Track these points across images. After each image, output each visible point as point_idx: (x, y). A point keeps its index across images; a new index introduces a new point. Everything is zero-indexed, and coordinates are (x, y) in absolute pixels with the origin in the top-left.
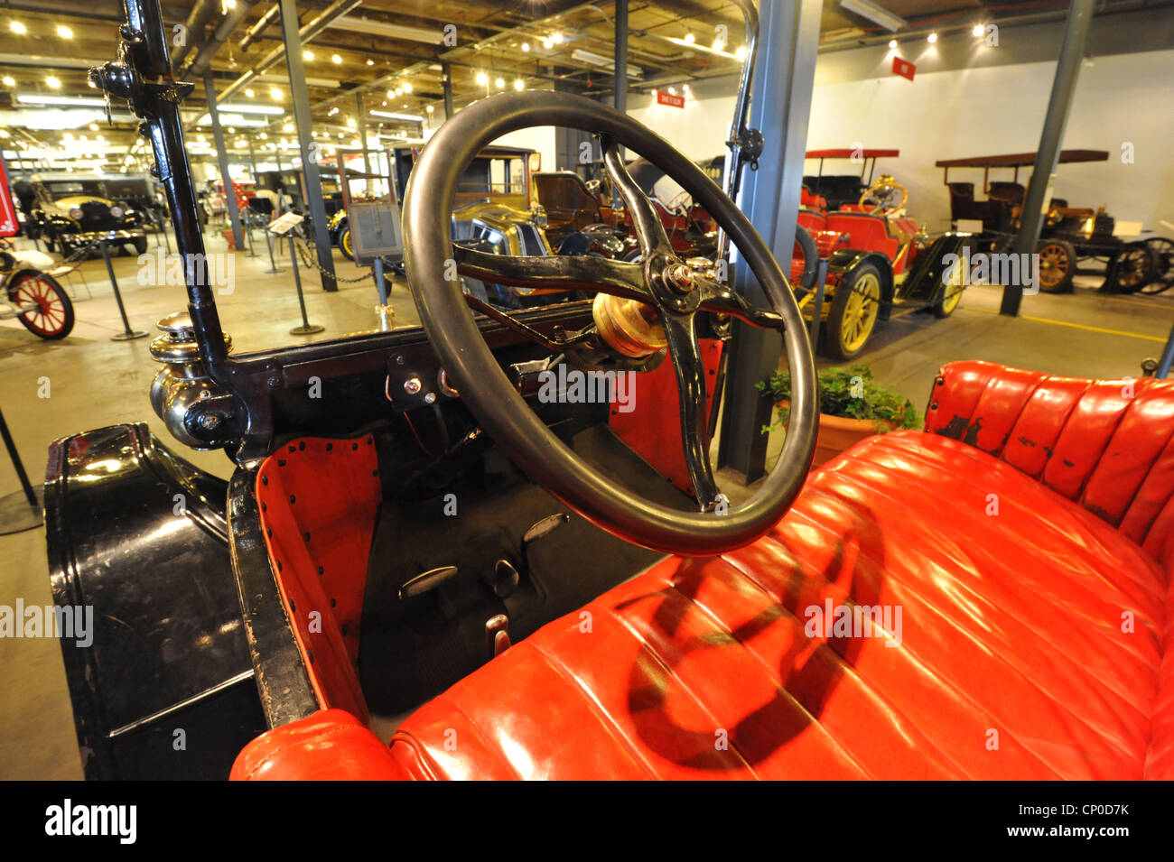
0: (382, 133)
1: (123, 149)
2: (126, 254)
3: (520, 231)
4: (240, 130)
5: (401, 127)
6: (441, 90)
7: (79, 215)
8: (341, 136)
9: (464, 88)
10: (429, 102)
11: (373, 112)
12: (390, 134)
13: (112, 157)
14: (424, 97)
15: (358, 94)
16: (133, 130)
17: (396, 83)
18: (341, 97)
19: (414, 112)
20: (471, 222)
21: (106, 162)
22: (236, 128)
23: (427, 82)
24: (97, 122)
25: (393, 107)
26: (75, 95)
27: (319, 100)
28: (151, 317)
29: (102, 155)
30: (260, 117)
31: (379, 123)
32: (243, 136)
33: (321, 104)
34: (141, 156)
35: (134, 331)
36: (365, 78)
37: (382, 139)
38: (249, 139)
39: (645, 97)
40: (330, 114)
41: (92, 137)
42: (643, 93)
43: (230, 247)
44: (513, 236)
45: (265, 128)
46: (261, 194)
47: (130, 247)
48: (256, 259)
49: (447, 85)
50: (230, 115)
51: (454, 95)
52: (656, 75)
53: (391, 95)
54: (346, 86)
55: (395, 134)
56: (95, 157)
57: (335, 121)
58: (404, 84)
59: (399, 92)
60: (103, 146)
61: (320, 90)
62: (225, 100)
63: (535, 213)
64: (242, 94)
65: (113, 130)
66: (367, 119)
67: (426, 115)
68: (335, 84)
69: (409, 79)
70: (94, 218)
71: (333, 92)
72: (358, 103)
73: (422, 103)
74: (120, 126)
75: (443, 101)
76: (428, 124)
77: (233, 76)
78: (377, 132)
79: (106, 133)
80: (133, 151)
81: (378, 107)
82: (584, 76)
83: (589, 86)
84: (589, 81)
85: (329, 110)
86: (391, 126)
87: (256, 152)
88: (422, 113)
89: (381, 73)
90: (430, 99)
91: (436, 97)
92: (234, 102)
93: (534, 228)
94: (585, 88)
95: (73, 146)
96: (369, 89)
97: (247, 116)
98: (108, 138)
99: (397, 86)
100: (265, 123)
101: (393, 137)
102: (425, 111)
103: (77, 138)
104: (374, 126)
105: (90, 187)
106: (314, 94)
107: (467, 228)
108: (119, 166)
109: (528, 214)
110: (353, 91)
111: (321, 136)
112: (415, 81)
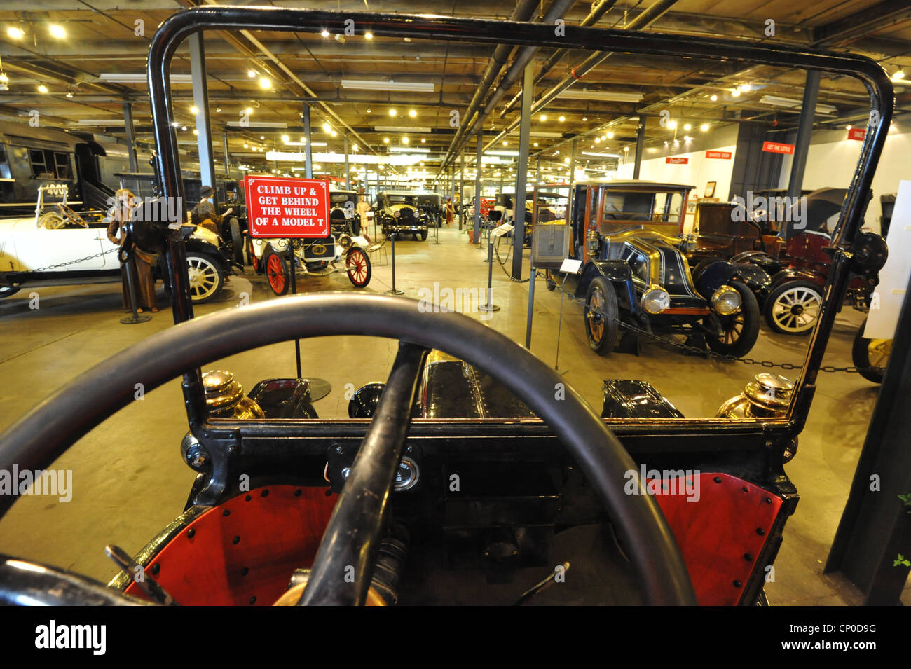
0: (588, 167)
1: (434, 177)
2: (415, 239)
3: (663, 255)
4: (497, 166)
5: (603, 162)
6: (636, 135)
7: (398, 215)
8: (560, 169)
9: (657, 132)
10: (626, 144)
11: (583, 153)
12: (593, 168)
13: (429, 180)
14: (622, 140)
15: (575, 141)
16: (439, 166)
17: (604, 131)
18: (562, 143)
19: (614, 152)
20: (623, 244)
21: (426, 183)
22: (495, 165)
23: (627, 130)
24: (422, 161)
25: (599, 148)
26: (415, 147)
27: (548, 146)
28: (410, 282)
29: (424, 180)
30: (509, 158)
31: (586, 160)
32: (499, 169)
33: (549, 149)
34: (442, 180)
35: (397, 289)
36: (580, 130)
37: (586, 171)
38: (502, 172)
39: (836, 132)
40: (553, 155)
41: (420, 170)
42: (836, 129)
43: (470, 241)
44: (655, 259)
45: (512, 164)
46: (497, 208)
47: (419, 236)
48: (482, 250)
49: (641, 132)
50: (492, 157)
51: (647, 138)
52: (853, 111)
53: (597, 141)
54: (566, 136)
55: (598, 167)
56: (421, 180)
57: (557, 159)
58: (609, 132)
59: (604, 138)
60: (425, 174)
61: (550, 140)
62: (490, 148)
63: (686, 240)
64: (500, 144)
65: (430, 166)
66: (578, 158)
67: (623, 153)
68: (559, 135)
69: (613, 128)
70: (406, 217)
71: (558, 141)
72: (573, 147)
73: (622, 144)
74: (434, 164)
75: (636, 143)
76: (623, 160)
77: (495, 133)
78: (584, 166)
79: (427, 167)
80: (439, 178)
81: (588, 149)
82: (770, 117)
83: (776, 125)
84: (775, 121)
85: (554, 152)
86: (596, 162)
87: (505, 180)
88: (620, 152)
89: (592, 126)
90: (627, 142)
91: (632, 140)
92: (496, 149)
93: (677, 255)
94: (770, 127)
95: (411, 174)
96: (583, 137)
97: (502, 157)
98: (427, 170)
99: (603, 134)
100: (512, 162)
101: (596, 170)
102: (623, 151)
103: (413, 170)
104: (583, 163)
105: (409, 199)
106: (545, 142)
107: (619, 249)
108: (432, 186)
109: (677, 240)
110: (572, 139)
111: (547, 169)
112: (618, 130)
